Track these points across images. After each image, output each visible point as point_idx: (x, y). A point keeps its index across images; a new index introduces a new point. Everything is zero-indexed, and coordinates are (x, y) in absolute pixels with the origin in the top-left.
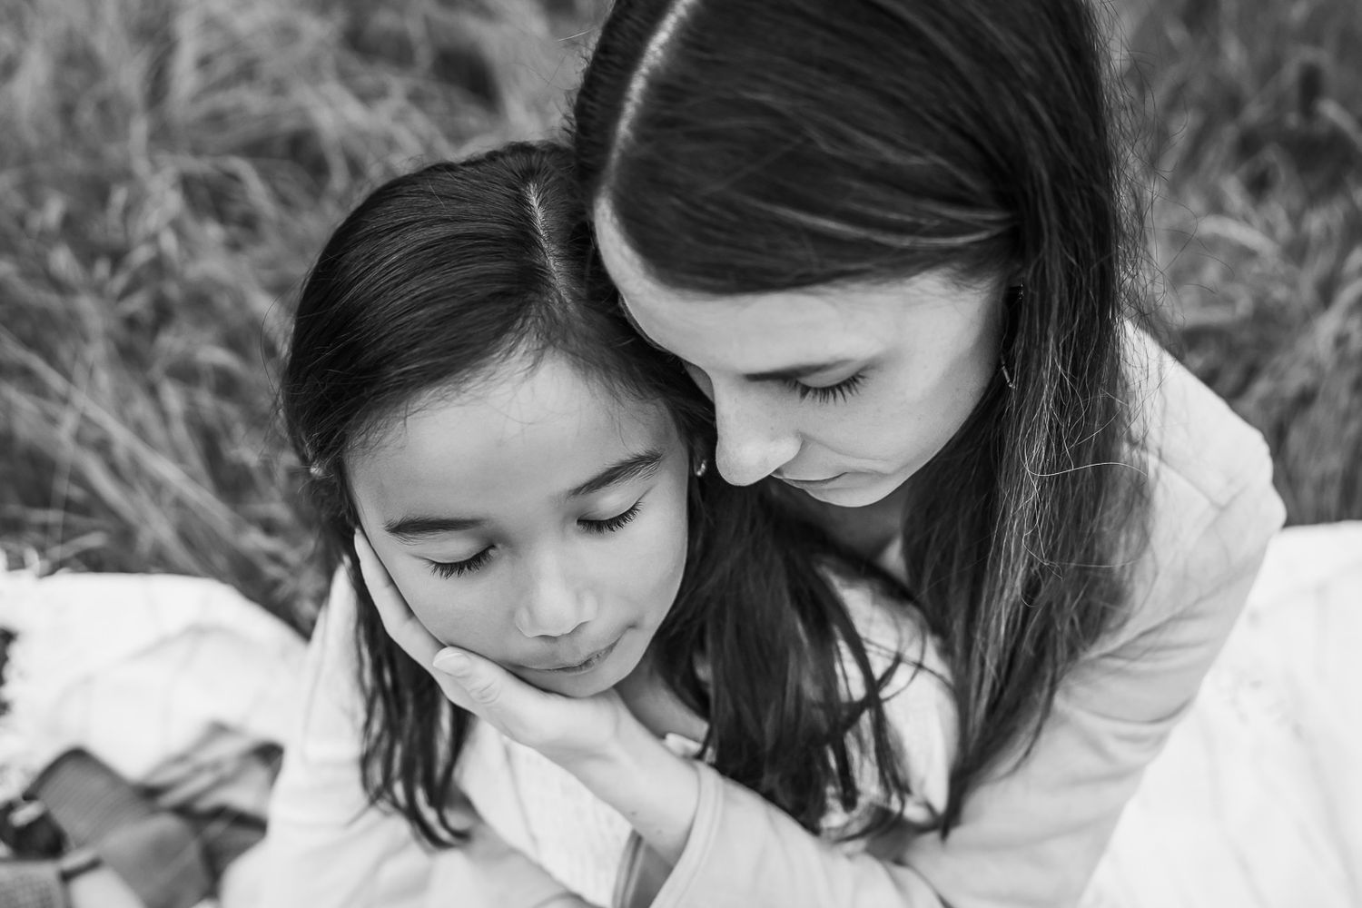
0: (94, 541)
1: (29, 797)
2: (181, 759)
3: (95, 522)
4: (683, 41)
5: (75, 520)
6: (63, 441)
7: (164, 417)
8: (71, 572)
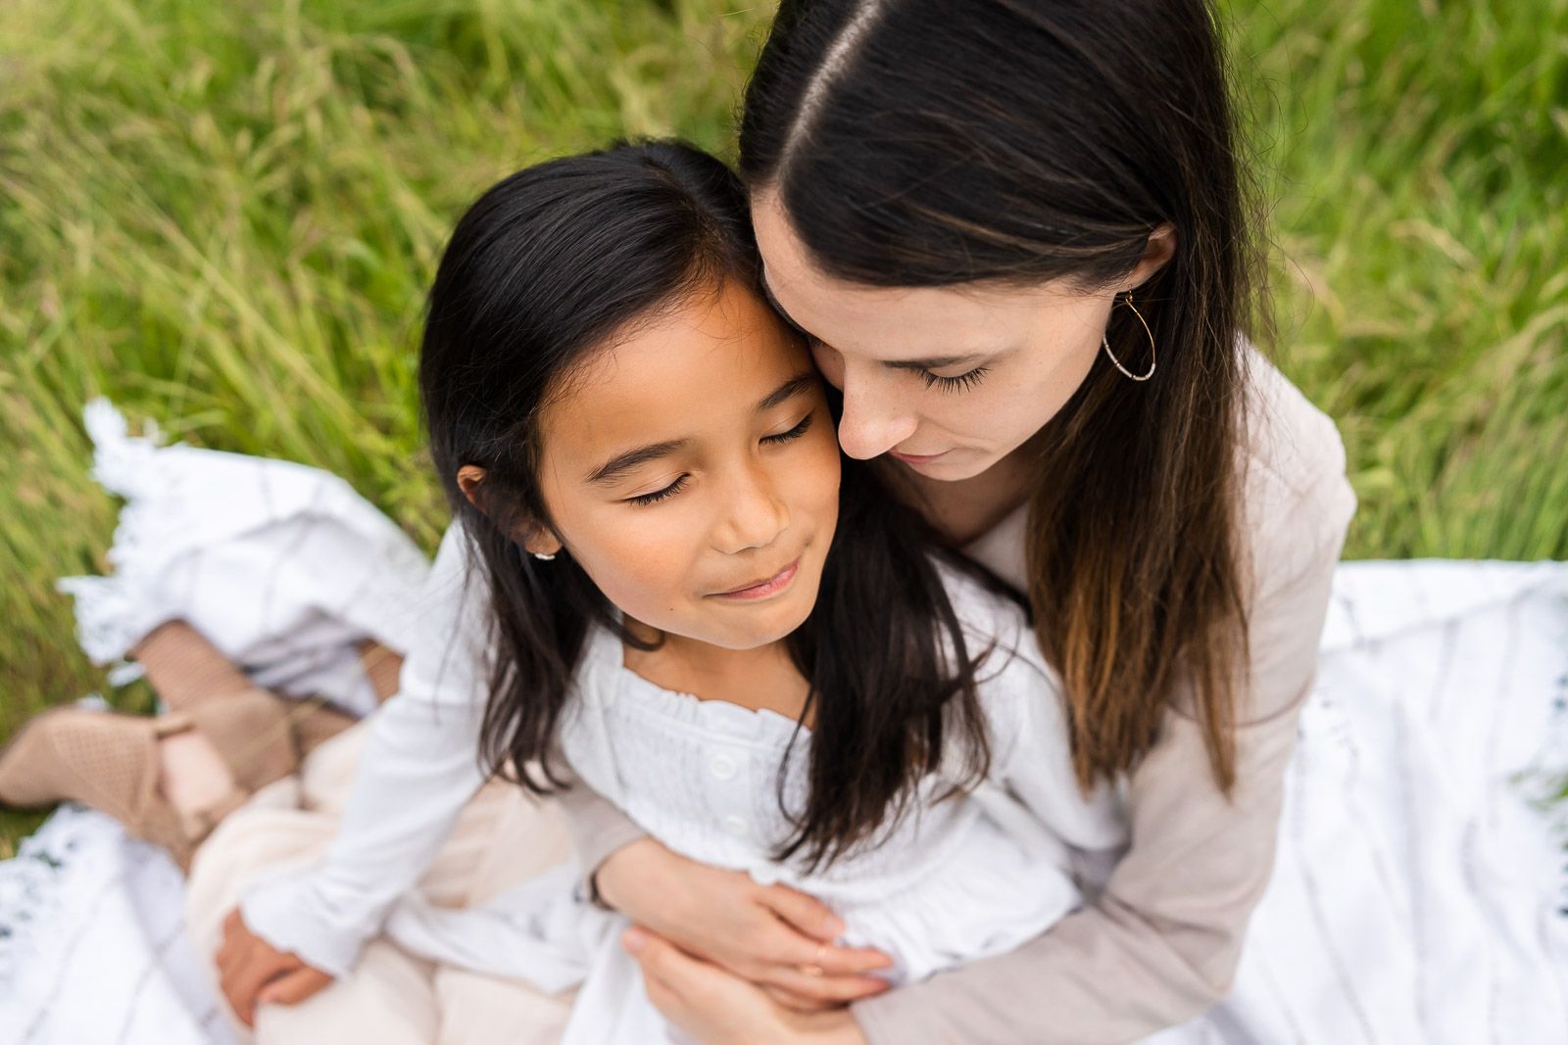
0: (214, 418)
1: (130, 658)
2: (277, 640)
3: (215, 400)
4: (864, 54)
5: (197, 395)
6: (191, 312)
7: (294, 301)
8: (189, 446)
